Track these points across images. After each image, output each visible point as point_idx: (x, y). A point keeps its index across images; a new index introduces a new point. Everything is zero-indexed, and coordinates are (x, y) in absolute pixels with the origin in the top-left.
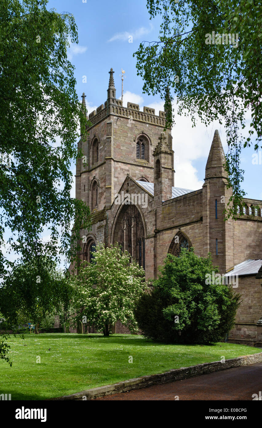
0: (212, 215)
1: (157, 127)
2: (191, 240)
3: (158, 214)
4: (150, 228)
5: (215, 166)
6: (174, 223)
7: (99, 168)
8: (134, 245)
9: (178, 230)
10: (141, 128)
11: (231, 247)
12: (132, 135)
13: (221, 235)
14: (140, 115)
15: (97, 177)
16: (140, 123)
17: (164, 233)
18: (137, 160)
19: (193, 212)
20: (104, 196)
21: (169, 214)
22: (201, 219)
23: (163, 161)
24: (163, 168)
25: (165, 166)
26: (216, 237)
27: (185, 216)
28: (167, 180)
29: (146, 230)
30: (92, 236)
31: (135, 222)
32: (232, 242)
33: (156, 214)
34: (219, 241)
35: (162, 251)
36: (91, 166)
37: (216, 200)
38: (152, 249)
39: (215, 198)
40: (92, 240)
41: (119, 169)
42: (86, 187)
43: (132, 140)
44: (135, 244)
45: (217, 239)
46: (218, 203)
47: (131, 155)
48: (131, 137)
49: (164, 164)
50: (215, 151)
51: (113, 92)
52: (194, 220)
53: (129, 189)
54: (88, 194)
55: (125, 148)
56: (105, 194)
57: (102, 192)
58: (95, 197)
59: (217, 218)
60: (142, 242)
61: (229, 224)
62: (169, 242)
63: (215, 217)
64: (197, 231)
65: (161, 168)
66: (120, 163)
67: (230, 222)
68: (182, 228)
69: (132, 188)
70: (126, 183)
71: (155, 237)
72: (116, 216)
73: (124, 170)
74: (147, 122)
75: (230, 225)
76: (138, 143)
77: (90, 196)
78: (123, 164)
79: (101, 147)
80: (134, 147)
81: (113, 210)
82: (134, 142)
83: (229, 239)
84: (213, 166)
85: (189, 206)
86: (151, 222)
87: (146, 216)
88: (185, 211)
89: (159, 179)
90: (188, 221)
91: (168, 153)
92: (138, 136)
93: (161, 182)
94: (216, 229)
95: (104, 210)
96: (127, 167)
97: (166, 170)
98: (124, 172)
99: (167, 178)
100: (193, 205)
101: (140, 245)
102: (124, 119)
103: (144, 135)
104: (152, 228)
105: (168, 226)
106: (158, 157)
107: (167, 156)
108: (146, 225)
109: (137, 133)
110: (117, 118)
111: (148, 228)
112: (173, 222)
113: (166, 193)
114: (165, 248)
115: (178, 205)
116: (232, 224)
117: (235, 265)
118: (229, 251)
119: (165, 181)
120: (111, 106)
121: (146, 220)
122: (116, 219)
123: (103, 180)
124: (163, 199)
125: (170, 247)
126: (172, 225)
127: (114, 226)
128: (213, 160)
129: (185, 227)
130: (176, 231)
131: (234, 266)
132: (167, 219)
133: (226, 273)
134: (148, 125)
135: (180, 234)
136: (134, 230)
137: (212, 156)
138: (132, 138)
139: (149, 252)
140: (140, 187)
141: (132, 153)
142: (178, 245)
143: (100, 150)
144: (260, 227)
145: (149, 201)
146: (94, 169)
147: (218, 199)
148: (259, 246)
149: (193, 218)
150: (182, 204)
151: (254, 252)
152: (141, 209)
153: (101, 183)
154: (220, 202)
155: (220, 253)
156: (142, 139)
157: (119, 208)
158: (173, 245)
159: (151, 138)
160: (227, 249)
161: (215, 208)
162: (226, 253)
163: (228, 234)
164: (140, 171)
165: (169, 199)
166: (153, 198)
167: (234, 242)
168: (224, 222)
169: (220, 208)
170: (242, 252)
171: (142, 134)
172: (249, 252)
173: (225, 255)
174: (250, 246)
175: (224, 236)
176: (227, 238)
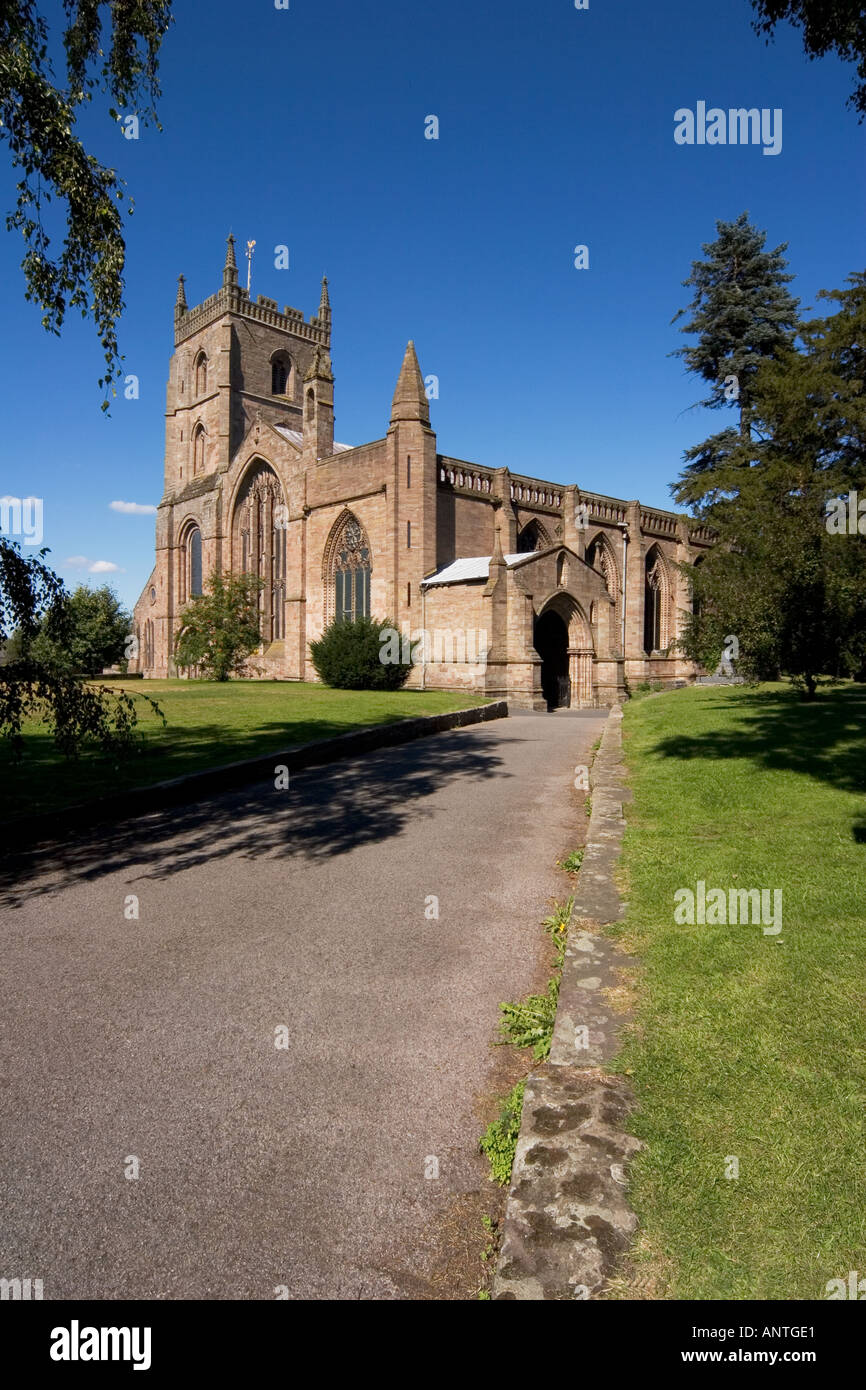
0: (401, 481)
1: (306, 344)
2: (365, 523)
3: (308, 481)
4: (295, 504)
5: (409, 399)
6: (336, 496)
7: (206, 403)
8: (267, 532)
9: (343, 507)
10: (280, 341)
11: (431, 535)
12: (264, 352)
13: (416, 516)
14: (279, 319)
15: (204, 419)
16: (279, 334)
17: (320, 512)
18: (273, 394)
19: (369, 476)
20: (215, 451)
21: (329, 480)
22: (384, 489)
24: (318, 402)
25: (322, 401)
26: (407, 519)
27: (356, 484)
28: (326, 423)
29: (289, 507)
30: (196, 519)
31: (270, 494)
32: (433, 528)
33: (305, 480)
34: (412, 524)
35: (316, 543)
36: (193, 400)
37: (409, 457)
38: (299, 538)
39: (408, 453)
40: (194, 525)
42: (185, 436)
43: (266, 360)
45: (409, 523)
46: (412, 462)
47: (263, 384)
49: (320, 396)
51: (233, 274)
52: (371, 491)
53: (260, 439)
54: (188, 445)
55: (252, 372)
56: (217, 446)
58: (199, 451)
59: (409, 487)
62: (328, 526)
63: (406, 485)
64: (376, 508)
65: (315, 401)
66: (244, 397)
67: (431, 495)
68: (349, 504)
69: (265, 436)
70: (255, 428)
71: (304, 519)
72: (236, 484)
74: (291, 332)
75: (431, 499)
77: (192, 449)
79: (211, 367)
80: (268, 372)
81: (231, 473)
83: (429, 522)
84: (403, 399)
85: (363, 466)
86: (297, 494)
87: (289, 483)
88: (356, 476)
89: (312, 422)
90: (360, 493)
91: (327, 378)
92: (274, 353)
93: (314, 426)
94: (408, 506)
95: (216, 473)
97: (323, 406)
99: (324, 421)
100: (369, 466)
101: (278, 534)
104: (298, 503)
105: (327, 500)
106: (309, 383)
107: (324, 382)
108: (288, 499)
109: (273, 350)
111: (292, 503)
112: (335, 493)
113: (324, 446)
114: (320, 538)
115: (343, 466)
116: (434, 498)
118: (428, 543)
119: (321, 425)
120: (229, 298)
121: (288, 491)
122: (236, 488)
123: (214, 423)
124: (318, 454)
125: (329, 536)
126: (334, 499)
127: (233, 501)
129: (355, 503)
130: (340, 508)
131: (435, 568)
132: (326, 488)
133: (425, 578)
134: (291, 339)
135: (348, 512)
136: (267, 509)
138: (266, 355)
139: (293, 543)
140: (279, 434)
141: (264, 379)
142: (343, 532)
143: (210, 371)
144: (475, 507)
145: (294, 457)
146: (200, 403)
147: (412, 455)
148: (473, 538)
149: (370, 487)
150: (350, 464)
151: (468, 548)
152: (280, 472)
153: (212, 427)
154: (415, 461)
155: (413, 545)
157: (242, 470)
158: (335, 532)
160: (425, 539)
161: (406, 470)
162: (425, 545)
163: (427, 513)
164: (279, 412)
165: (329, 455)
166: (301, 454)
167: (436, 527)
168: (422, 494)
169: (415, 471)
170: (447, 546)
171: (282, 352)
172: (459, 546)
173: (422, 549)
174: (459, 537)
175: (421, 516)
176: (426, 521)
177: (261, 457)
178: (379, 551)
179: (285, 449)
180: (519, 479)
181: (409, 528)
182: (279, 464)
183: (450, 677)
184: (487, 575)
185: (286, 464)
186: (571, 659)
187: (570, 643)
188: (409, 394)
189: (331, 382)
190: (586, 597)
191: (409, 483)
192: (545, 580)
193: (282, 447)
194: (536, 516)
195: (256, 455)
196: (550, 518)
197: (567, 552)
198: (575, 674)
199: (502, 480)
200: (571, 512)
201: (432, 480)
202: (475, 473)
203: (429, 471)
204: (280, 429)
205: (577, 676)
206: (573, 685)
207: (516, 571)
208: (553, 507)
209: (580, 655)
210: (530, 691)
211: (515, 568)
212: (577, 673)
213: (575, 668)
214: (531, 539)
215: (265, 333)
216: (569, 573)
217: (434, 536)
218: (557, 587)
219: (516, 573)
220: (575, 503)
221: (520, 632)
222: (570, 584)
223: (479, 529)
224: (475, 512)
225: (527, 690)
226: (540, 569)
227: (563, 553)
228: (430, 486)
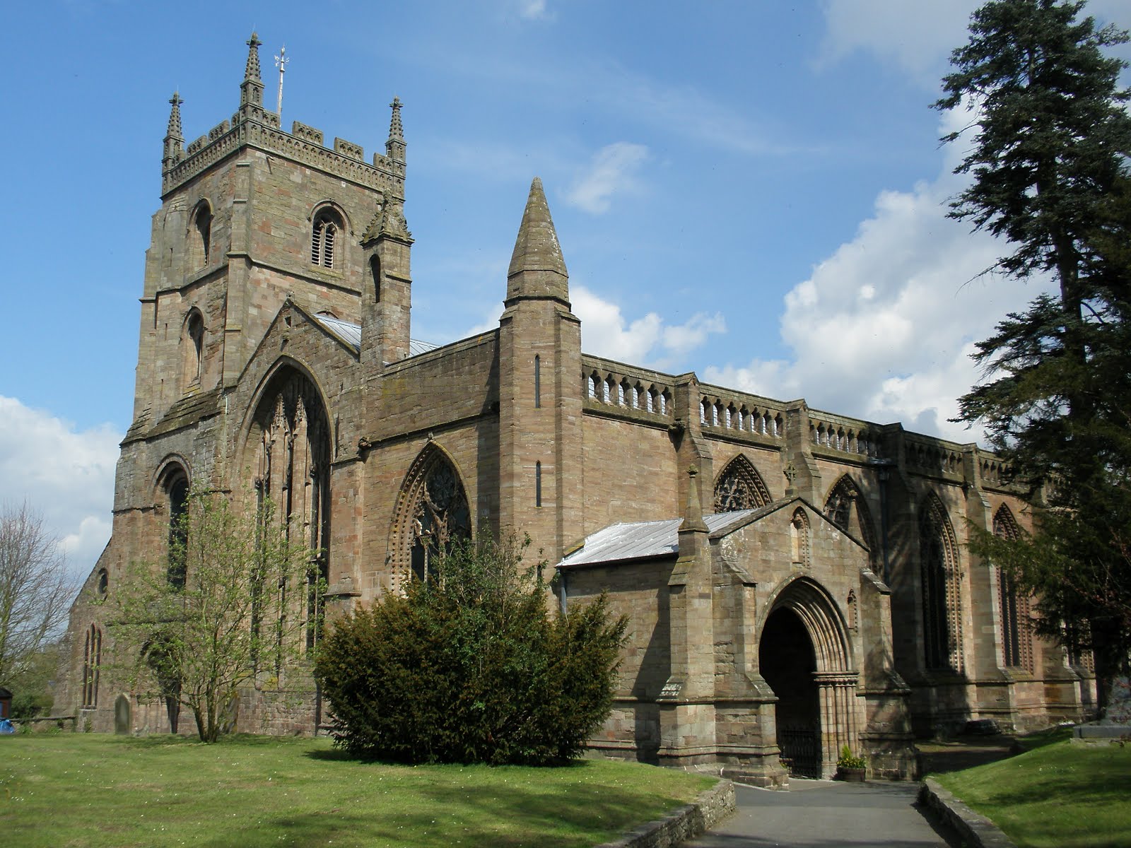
0: (524, 396)
1: (367, 192)
3: (370, 400)
4: (346, 436)
5: (536, 267)
6: (414, 423)
7: (208, 281)
9: (425, 441)
10: (325, 187)
11: (575, 484)
12: (301, 204)
13: (550, 452)
14: (326, 158)
15: (203, 304)
16: (324, 177)
17: (387, 449)
18: (313, 267)
19: (470, 390)
20: (218, 355)
21: (402, 397)
22: (494, 410)
23: (386, 259)
24: (388, 276)
25: (394, 274)
26: (537, 458)
27: (448, 402)
28: (399, 308)
29: (339, 441)
30: (181, 461)
32: (579, 473)
34: (544, 467)
35: (380, 498)
37: (537, 357)
39: (535, 352)
40: (179, 471)
41: (264, 285)
42: (171, 331)
43: (303, 216)
45: (538, 464)
46: (541, 364)
47: (299, 252)
48: (299, 209)
49: (391, 268)
50: (534, 230)
51: (256, 89)
52: (473, 414)
53: (292, 335)
55: (282, 235)
56: (223, 347)
57: (213, 343)
58: (193, 356)
59: (538, 406)
61: (570, 423)
62: (400, 474)
63: (534, 402)
64: (480, 442)
65: (383, 276)
66: (267, 272)
67: (574, 418)
68: (436, 437)
69: (299, 330)
70: (284, 316)
71: (362, 459)
72: (250, 405)
73: (277, 290)
74: (343, 176)
75: (574, 424)
76: (316, 226)
78: (274, 274)
79: (217, 228)
80: (307, 234)
81: (243, 388)
82: (307, 222)
83: (571, 463)
84: (527, 267)
85: (460, 374)
87: (338, 403)
88: (448, 389)
89: (378, 307)
90: (455, 418)
91: (402, 240)
92: (317, 209)
93: (381, 314)
94: (537, 436)
95: (218, 390)
96: (286, 282)
97: (395, 282)
98: (278, 296)
99: (397, 305)
100: (470, 373)
102: (282, 161)
103: (335, 207)
104: (352, 435)
105: (399, 429)
106: (374, 248)
107: (398, 246)
108: (336, 429)
109: (316, 200)
110: (264, 156)
111: (343, 436)
112: (413, 420)
113: (395, 343)
114: (389, 490)
115: (427, 374)
116: (578, 423)
117: (586, 535)
118: (571, 496)
119: (393, 312)
120: (249, 125)
121: (338, 416)
122: (250, 412)
123: (219, 312)
124: (386, 357)
125: (401, 488)
126: (411, 429)
127: (244, 432)
128: (530, 253)
129: (445, 434)
130: (419, 444)
131: (583, 540)
132: (397, 410)
133: (565, 557)
134: (344, 184)
135: (434, 450)
137: (526, 241)
138: (303, 210)
139: (342, 500)
140: (324, 329)
141: (301, 247)
143: (215, 233)
144: (645, 438)
145: (346, 363)
146: (198, 282)
147: (542, 353)
148: (642, 488)
149: (471, 406)
150: (439, 370)
151: (634, 505)
152: (324, 386)
153: (214, 319)
154: (547, 363)
155: (546, 500)
156: (328, 217)
157: (261, 383)
158: (411, 482)
159: (351, 217)
160: (565, 490)
161: (533, 378)
162: (566, 503)
163: (567, 448)
164: (321, 295)
165: (403, 358)
166: (357, 357)
167: (583, 470)
168: (559, 417)
169: (547, 379)
170: (602, 502)
171: (329, 205)
172: (619, 503)
173: (560, 508)
174: (620, 487)
175: (558, 452)
176: (566, 462)
177: (292, 363)
178: (486, 512)
179: (332, 351)
180: (713, 391)
181: (539, 473)
182: (322, 374)
183: (612, 729)
184: (676, 550)
185: (334, 374)
186: (822, 690)
187: (819, 663)
188: (536, 258)
189: (409, 244)
190: (841, 584)
191: (538, 399)
192: (772, 557)
193: (327, 348)
194: (743, 450)
195: (284, 361)
196: (764, 453)
197: (807, 509)
198: (828, 718)
199: (687, 393)
200: (799, 443)
201: (575, 394)
202: (642, 382)
203: (571, 380)
204: (323, 320)
205: (831, 721)
206: (824, 738)
207: (724, 543)
208: (769, 437)
209: (834, 683)
210: (757, 751)
211: (723, 537)
212: (831, 716)
213: (827, 707)
214: (734, 487)
215: (305, 176)
216: (811, 543)
217: (579, 486)
218: (793, 568)
219: (724, 546)
220: (804, 429)
221: (735, 648)
222: (812, 561)
223: (652, 473)
224: (645, 446)
225: (751, 751)
226: (764, 538)
227: (799, 510)
228: (573, 404)
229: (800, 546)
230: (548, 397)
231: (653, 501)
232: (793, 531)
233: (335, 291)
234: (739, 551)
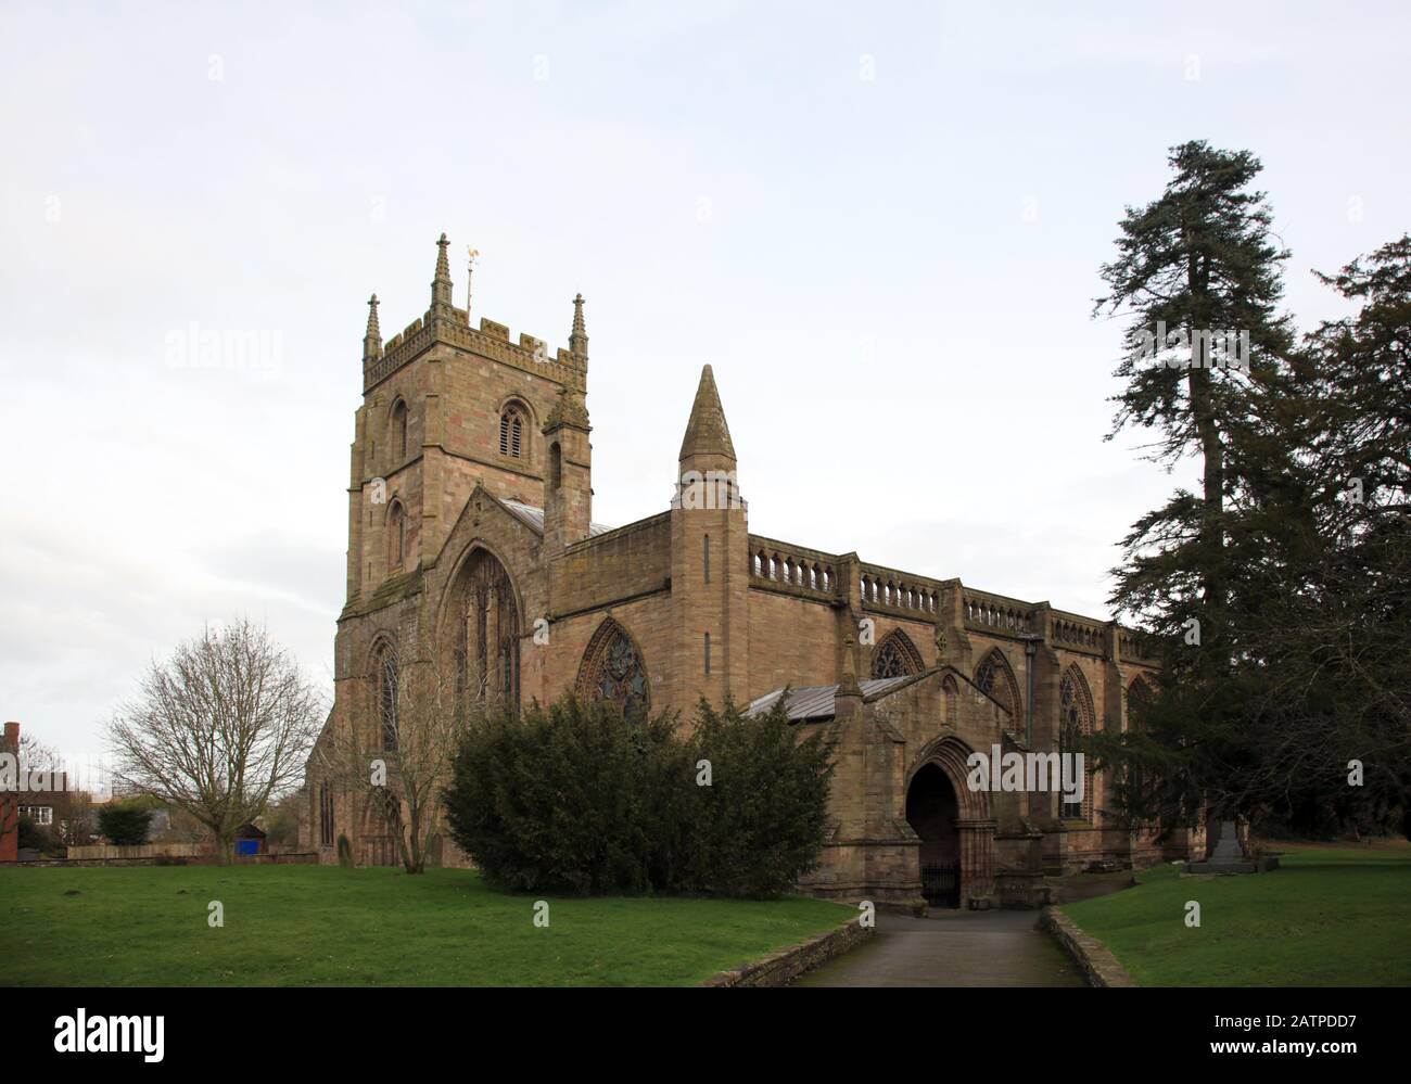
0: (694, 573)
1: (548, 383)
2: (639, 638)
3: (553, 577)
4: (533, 611)
5: (705, 451)
6: (594, 599)
7: (406, 472)
8: (492, 653)
9: (605, 614)
10: (512, 380)
11: (742, 654)
12: (491, 398)
13: (717, 625)
14: (511, 351)
15: (402, 493)
16: (510, 370)
17: (570, 622)
18: (502, 456)
19: (644, 568)
20: (417, 539)
21: (583, 575)
22: (667, 586)
23: (566, 446)
24: (568, 462)
25: (574, 460)
26: (705, 629)
27: (624, 579)
28: (578, 493)
29: (524, 616)
30: (388, 634)
31: (495, 600)
32: (744, 643)
33: (548, 576)
34: (712, 638)
35: (564, 668)
36: (388, 467)
37: (706, 536)
38: (539, 662)
39: (705, 532)
41: (457, 474)
42: (376, 518)
43: (491, 408)
44: (496, 653)
45: (707, 634)
46: (710, 543)
48: (488, 402)
49: (571, 454)
51: (446, 288)
52: (648, 589)
53: (482, 519)
54: (380, 533)
55: (473, 427)
56: (420, 531)
57: (413, 528)
58: (396, 540)
59: (707, 582)
60: (513, 648)
61: (737, 598)
62: (582, 645)
63: (703, 578)
64: (654, 615)
65: (562, 461)
66: (460, 461)
67: (740, 594)
68: (615, 610)
69: (487, 515)
70: (474, 503)
72: (446, 585)
73: (469, 478)
74: (527, 370)
75: (741, 599)
76: (505, 418)
77: (385, 538)
78: (466, 462)
79: (416, 419)
80: (496, 426)
81: (440, 569)
82: (495, 414)
83: (738, 634)
84: (697, 451)
85: (635, 553)
86: (536, 597)
87: (523, 582)
88: (624, 567)
89: (558, 492)
90: (631, 592)
91: (580, 428)
92: (505, 402)
93: (562, 498)
94: (706, 609)
95: (418, 571)
96: (477, 472)
97: (575, 467)
98: (469, 483)
99: (577, 490)
100: (645, 552)
101: (508, 655)
102: (471, 356)
103: (521, 399)
104: (538, 609)
105: (580, 605)
106: (555, 435)
107: (576, 433)
108: (523, 606)
109: (503, 394)
110: (455, 351)
111: (529, 611)
112: (593, 594)
113: (576, 526)
115: (605, 553)
116: (744, 598)
117: (752, 699)
118: (737, 664)
119: (572, 495)
120: (440, 323)
121: (523, 593)
122: (446, 591)
123: (417, 499)
124: (566, 539)
125: (583, 658)
126: (592, 603)
127: (442, 608)
128: (700, 438)
129: (623, 608)
130: (599, 617)
131: (748, 703)
132: (579, 587)
134: (529, 378)
135: (612, 623)
136: (492, 618)
137: (696, 426)
138: (492, 403)
139: (530, 669)
140: (511, 513)
141: (490, 438)
142: (605, 653)
143: (411, 426)
144: (809, 612)
145: (530, 543)
146: (396, 473)
147: (711, 533)
149: (645, 583)
150: (616, 549)
151: (796, 672)
152: (510, 566)
153: (412, 506)
154: (716, 542)
155: (714, 668)
156: (515, 408)
157: (456, 563)
158: (592, 651)
159: (537, 409)
160: (732, 659)
161: (702, 556)
162: (732, 670)
163: (734, 622)
164: (510, 483)
165: (583, 539)
166: (542, 537)
167: (749, 642)
168: (726, 592)
169: (716, 557)
170: (766, 670)
171: (515, 398)
172: (782, 671)
173: (727, 675)
174: (785, 657)
175: (725, 626)
176: (733, 633)
177: (482, 545)
178: (660, 679)
179: (519, 533)
180: (873, 569)
181: (707, 644)
182: (509, 555)
184: (832, 712)
185: (519, 554)
186: (963, 835)
187: (962, 812)
188: (706, 442)
189: (588, 431)
190: (985, 743)
191: (707, 576)
192: (921, 718)
193: (514, 531)
194: (900, 624)
195: (476, 543)
196: (918, 628)
197: (956, 676)
198: (967, 858)
199: (849, 571)
200: (953, 619)
201: (742, 570)
202: (807, 561)
203: (738, 558)
204: (510, 504)
205: (970, 861)
206: (963, 875)
207: (878, 706)
208: (924, 612)
209: (974, 829)
210: (902, 886)
211: (875, 701)
212: (970, 857)
213: (967, 849)
214: (891, 658)
215: (492, 371)
216: (958, 707)
217: (745, 656)
218: (941, 729)
219: (877, 708)
220: (958, 604)
221: (884, 798)
222: (959, 723)
223: (813, 645)
224: (809, 620)
225: (897, 886)
226: (915, 701)
227: (948, 677)
228: (740, 580)
229: (948, 710)
230: (715, 574)
231: (814, 670)
232: (942, 697)
233: (523, 479)
234: (891, 713)
